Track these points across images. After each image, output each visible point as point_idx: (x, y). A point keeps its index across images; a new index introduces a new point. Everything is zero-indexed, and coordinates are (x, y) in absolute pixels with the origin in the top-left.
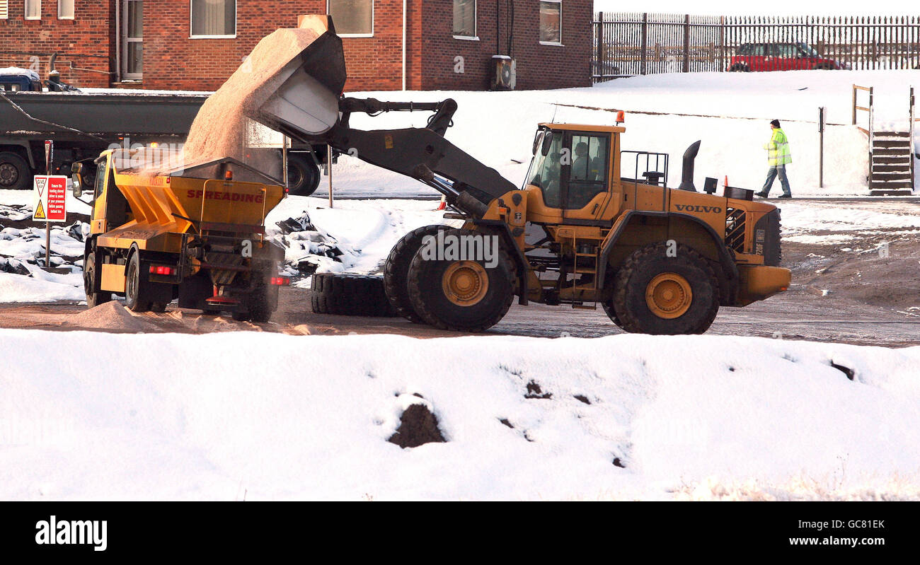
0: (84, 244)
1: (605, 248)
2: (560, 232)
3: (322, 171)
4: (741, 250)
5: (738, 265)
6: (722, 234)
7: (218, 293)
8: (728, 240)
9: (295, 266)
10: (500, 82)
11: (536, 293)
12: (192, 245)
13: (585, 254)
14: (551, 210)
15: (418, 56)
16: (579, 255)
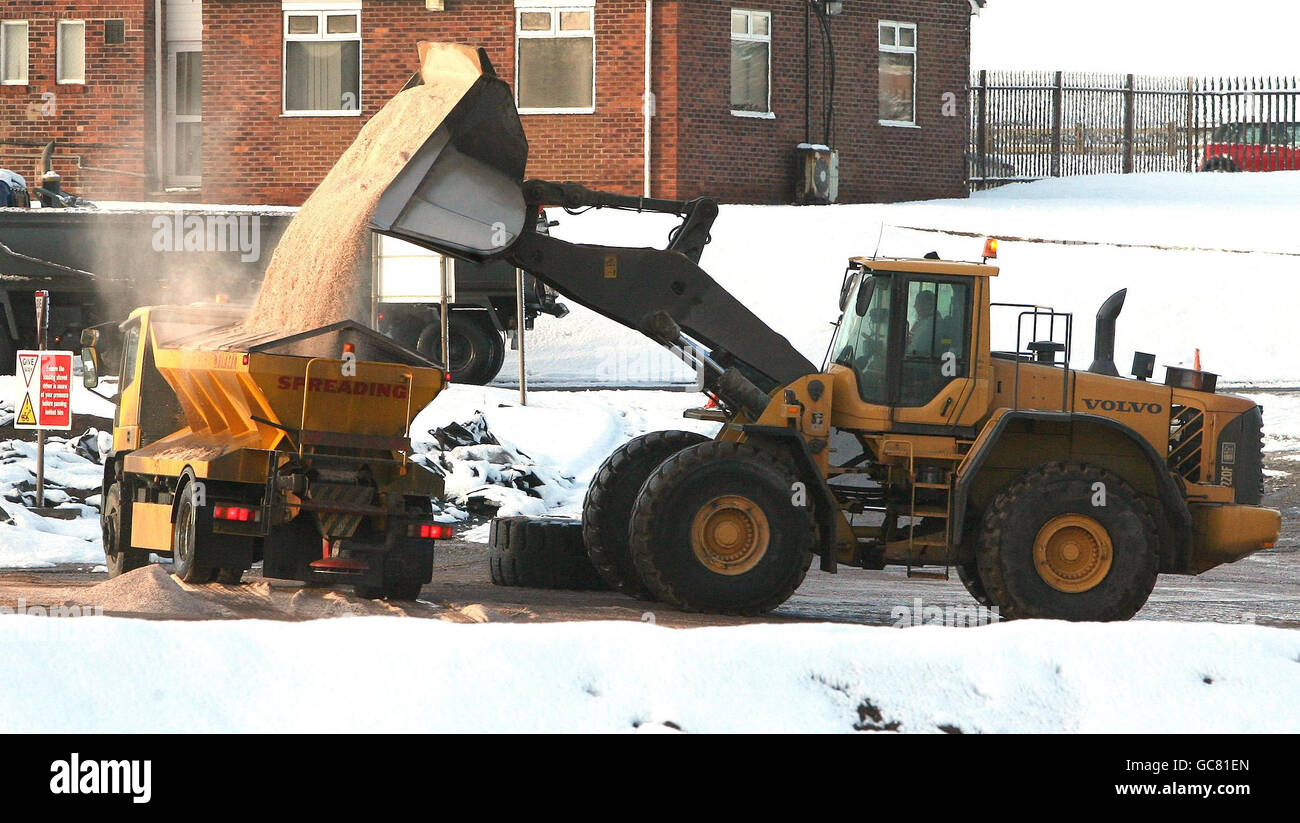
0: (102, 468)
1: (963, 473)
2: (886, 446)
3: (508, 343)
4: (1195, 478)
5: (1190, 502)
6: (1163, 449)
7: (330, 551)
8: (1172, 460)
9: (462, 504)
10: (811, 190)
11: (847, 550)
12: (287, 470)
13: (930, 484)
14: (872, 408)
15: (672, 145)
16: (919, 485)
